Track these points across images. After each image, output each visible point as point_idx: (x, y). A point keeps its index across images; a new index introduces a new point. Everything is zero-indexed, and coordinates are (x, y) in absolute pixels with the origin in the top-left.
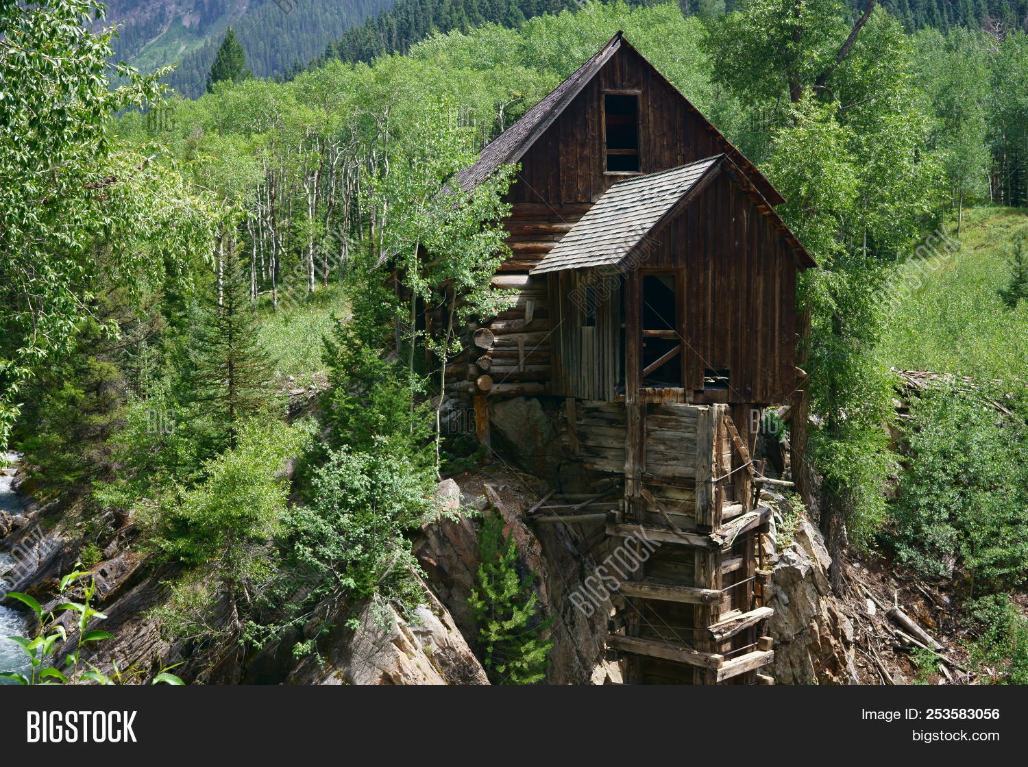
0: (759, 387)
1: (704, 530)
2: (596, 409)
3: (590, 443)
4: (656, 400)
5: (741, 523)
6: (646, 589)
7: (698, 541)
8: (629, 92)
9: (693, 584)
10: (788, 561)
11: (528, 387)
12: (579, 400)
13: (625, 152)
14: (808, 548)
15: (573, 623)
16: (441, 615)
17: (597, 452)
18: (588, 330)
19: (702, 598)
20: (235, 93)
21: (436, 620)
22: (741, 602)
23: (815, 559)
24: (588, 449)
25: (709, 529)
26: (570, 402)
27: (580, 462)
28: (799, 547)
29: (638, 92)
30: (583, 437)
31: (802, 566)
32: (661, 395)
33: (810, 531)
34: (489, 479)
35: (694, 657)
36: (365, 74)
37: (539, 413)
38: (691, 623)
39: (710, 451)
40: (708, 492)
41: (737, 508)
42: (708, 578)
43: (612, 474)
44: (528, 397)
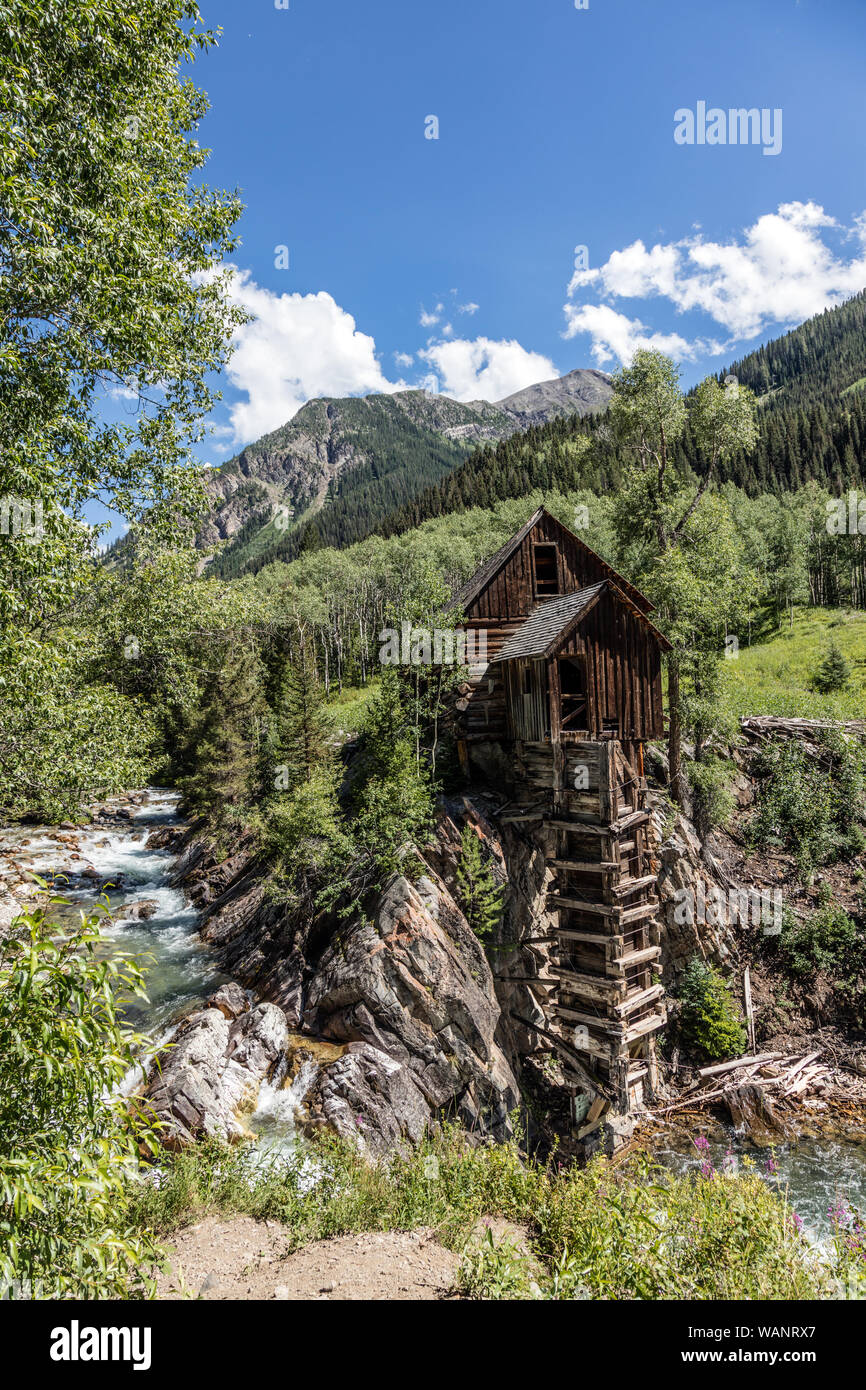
0: (639, 729)
1: (606, 823)
2: (534, 747)
3: (531, 769)
4: (571, 739)
5: (630, 818)
6: (570, 863)
7: (601, 831)
8: (549, 543)
9: (601, 860)
10: (670, 845)
11: (492, 735)
12: (523, 742)
13: (548, 582)
14: (684, 837)
15: (526, 888)
16: (437, 884)
17: (535, 775)
18: (527, 696)
19: (607, 869)
20: (311, 560)
21: (434, 887)
22: (634, 871)
23: (688, 844)
24: (529, 773)
25: (610, 822)
26: (518, 743)
27: (526, 781)
28: (678, 836)
29: (554, 543)
30: (527, 765)
31: (680, 848)
32: (574, 736)
33: (686, 825)
34: (466, 794)
35: (599, 908)
36: (395, 542)
37: (500, 751)
38: (600, 886)
39: (607, 771)
40: (607, 798)
41: (629, 809)
42: (610, 854)
43: (546, 788)
44: (492, 742)
